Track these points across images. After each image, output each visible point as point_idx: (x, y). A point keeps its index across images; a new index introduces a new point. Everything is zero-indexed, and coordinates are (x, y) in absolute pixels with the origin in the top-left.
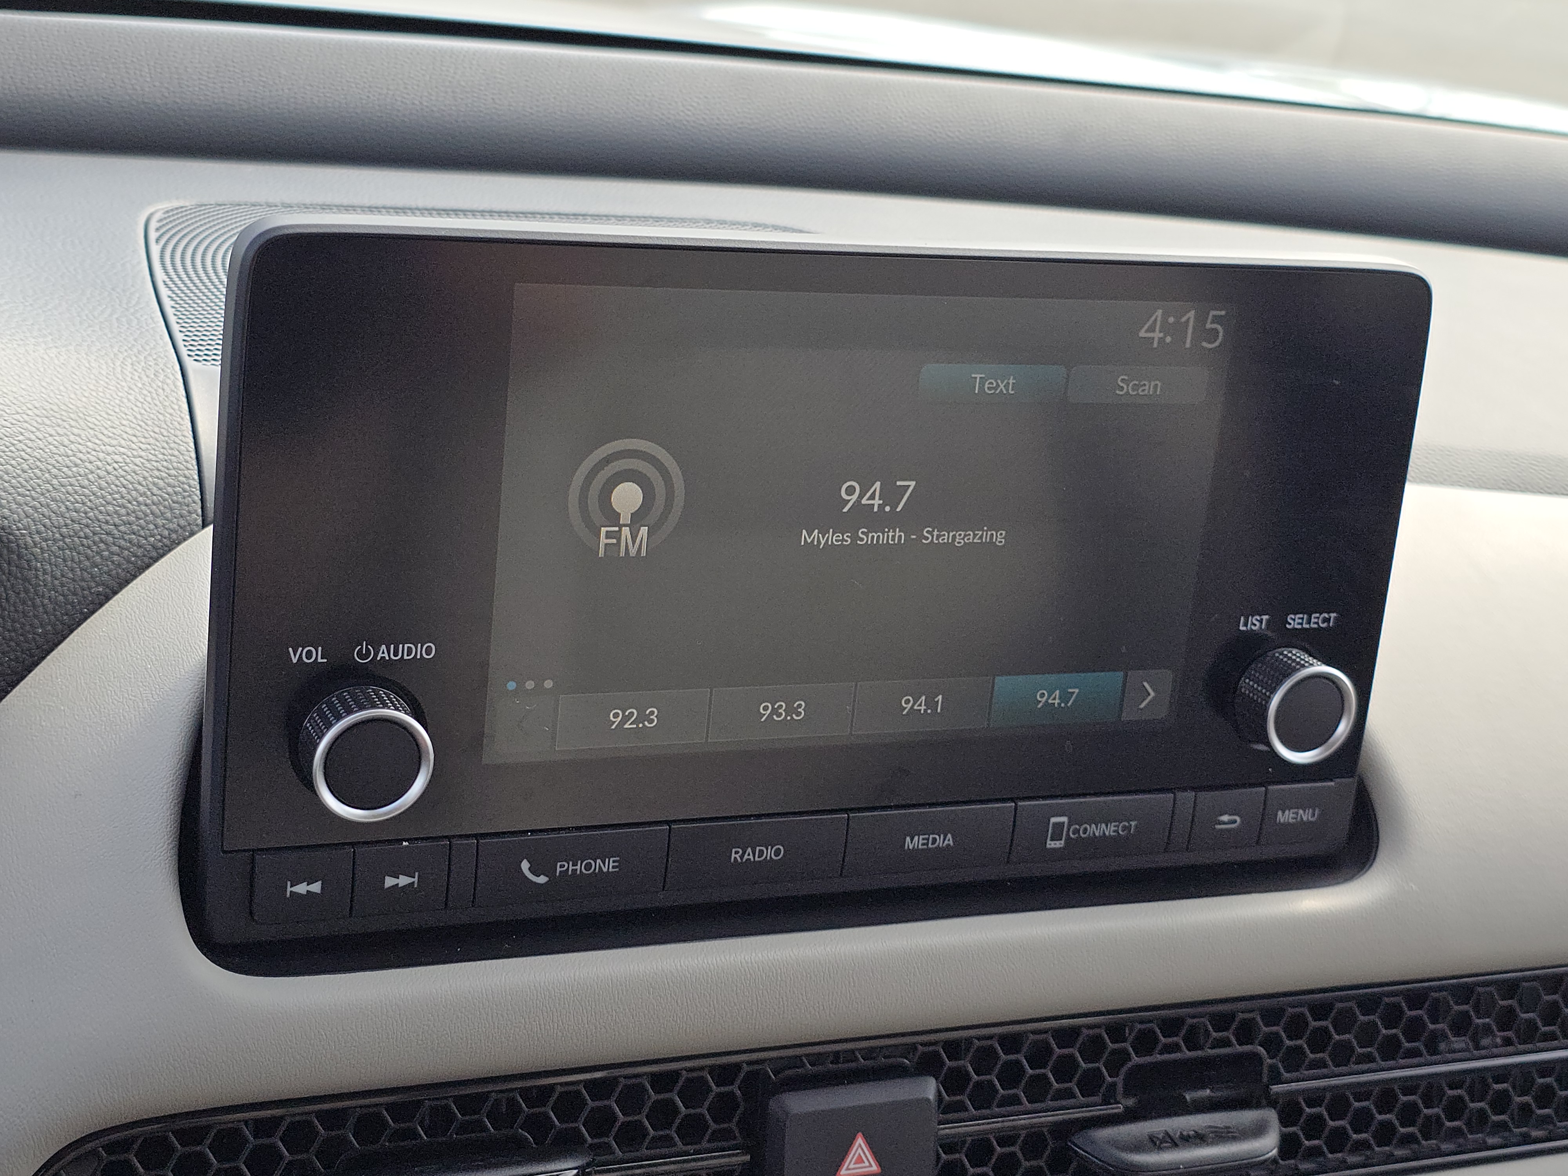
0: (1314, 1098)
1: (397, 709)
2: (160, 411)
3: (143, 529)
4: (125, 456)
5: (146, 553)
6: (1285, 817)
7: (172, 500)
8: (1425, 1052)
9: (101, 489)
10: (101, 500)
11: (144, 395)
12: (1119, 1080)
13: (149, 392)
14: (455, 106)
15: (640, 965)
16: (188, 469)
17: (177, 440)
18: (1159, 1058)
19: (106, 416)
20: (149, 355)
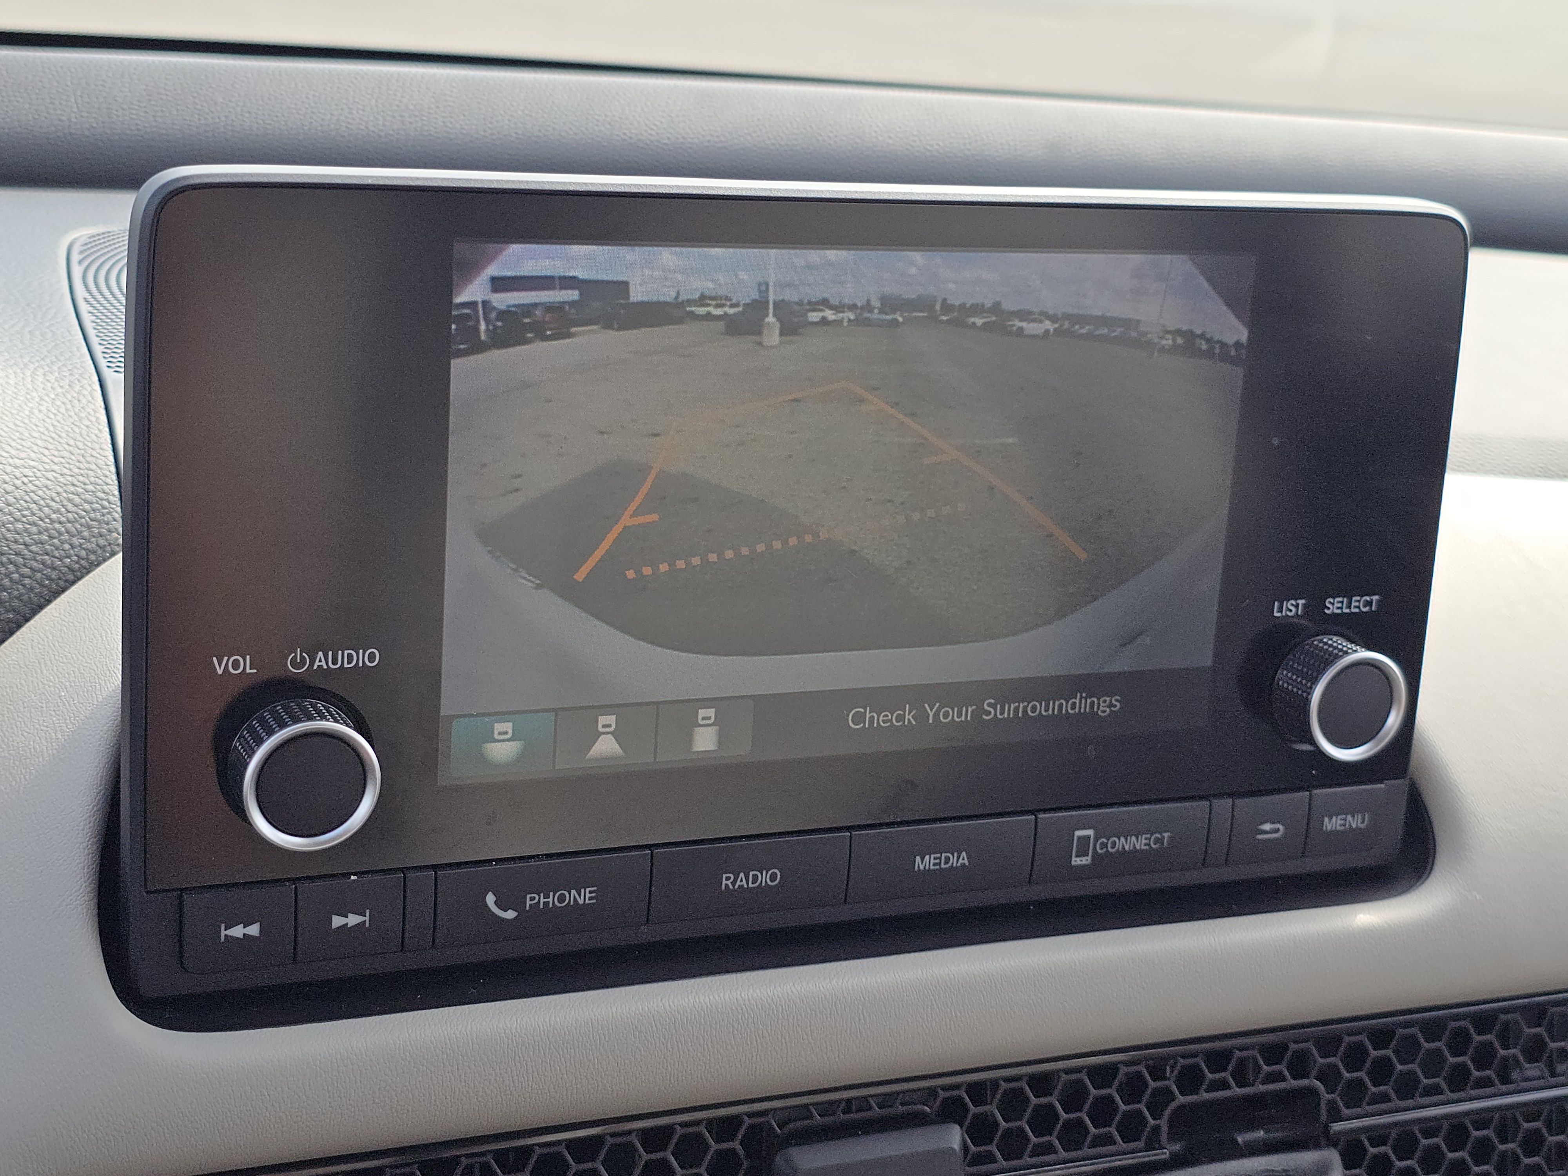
0: (1378, 1137)
1: (336, 721)
2: (75, 423)
3: (57, 549)
4: (35, 470)
5: (61, 575)
6: (1332, 824)
7: (89, 518)
8: (1496, 1081)
9: (9, 505)
10: (8, 517)
11: (57, 406)
12: (1164, 1124)
13: (63, 403)
14: (404, 130)
15: (624, 1006)
16: (107, 484)
17: (95, 454)
18: (1207, 1096)
19: (13, 427)
20: (64, 365)
